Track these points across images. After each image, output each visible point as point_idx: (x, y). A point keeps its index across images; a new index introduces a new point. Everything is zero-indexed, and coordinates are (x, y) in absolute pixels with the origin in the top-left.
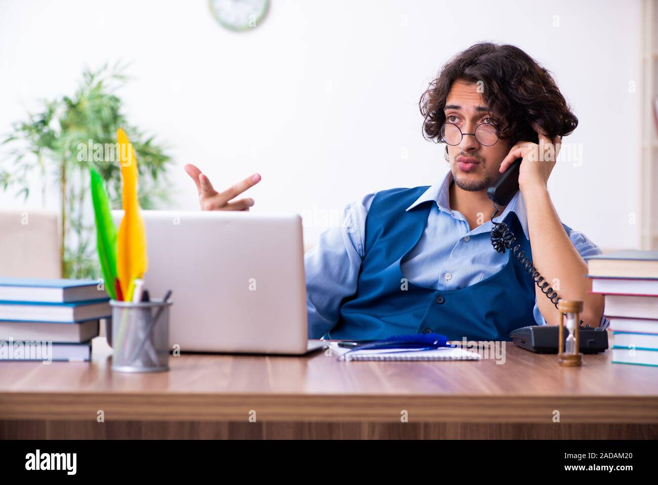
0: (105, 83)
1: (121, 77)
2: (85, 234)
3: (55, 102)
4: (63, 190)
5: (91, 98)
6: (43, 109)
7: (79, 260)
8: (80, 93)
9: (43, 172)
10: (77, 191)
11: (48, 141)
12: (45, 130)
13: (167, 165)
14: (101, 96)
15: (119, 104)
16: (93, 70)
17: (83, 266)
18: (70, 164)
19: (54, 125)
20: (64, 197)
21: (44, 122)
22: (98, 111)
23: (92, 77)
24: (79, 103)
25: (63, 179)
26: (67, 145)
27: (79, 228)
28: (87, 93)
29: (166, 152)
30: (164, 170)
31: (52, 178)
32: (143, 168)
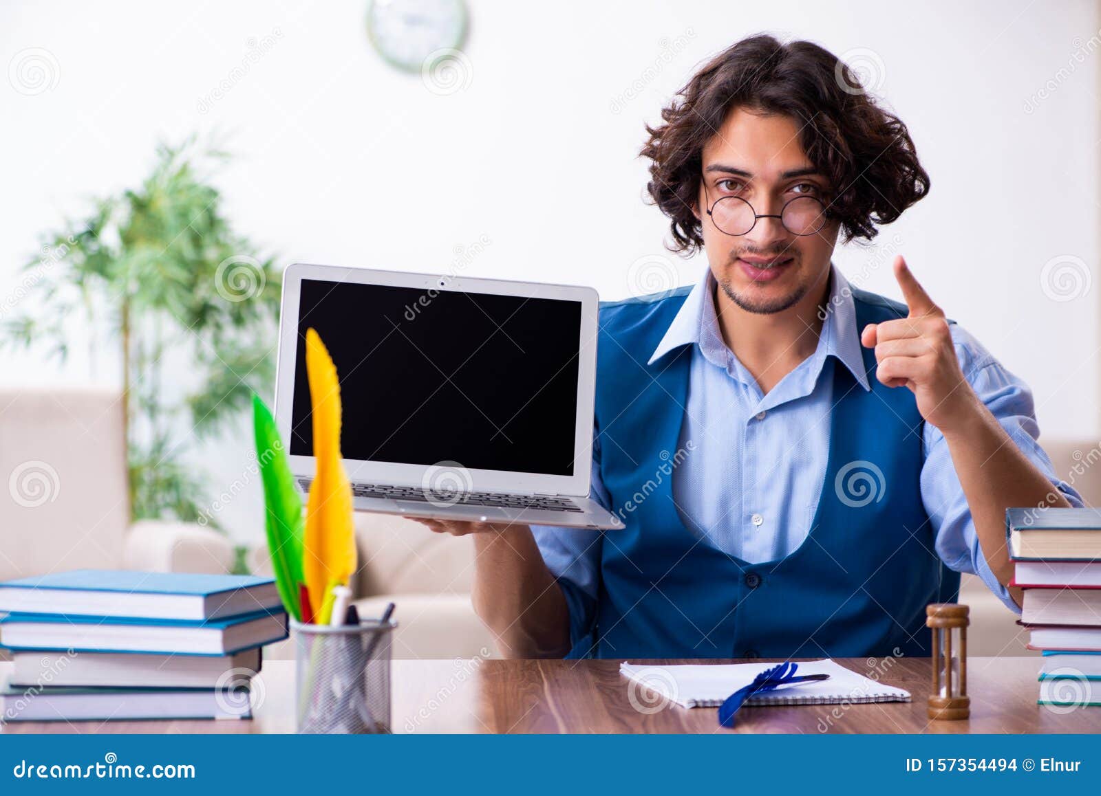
0: (194, 165)
1: (222, 155)
2: (163, 420)
3: (110, 200)
4: (125, 348)
5: (171, 192)
6: (90, 212)
7: (154, 464)
8: (151, 183)
9: (91, 315)
10: (149, 348)
11: (100, 264)
12: (93, 247)
14: (189, 188)
15: (217, 200)
16: (174, 143)
17: (163, 474)
18: (136, 305)
19: (110, 238)
20: (126, 359)
21: (92, 233)
22: (183, 214)
23: (171, 155)
24: (149, 200)
25: (125, 328)
26: (132, 272)
27: (152, 409)
28: (164, 184)
31: (105, 325)
32: (261, 307)
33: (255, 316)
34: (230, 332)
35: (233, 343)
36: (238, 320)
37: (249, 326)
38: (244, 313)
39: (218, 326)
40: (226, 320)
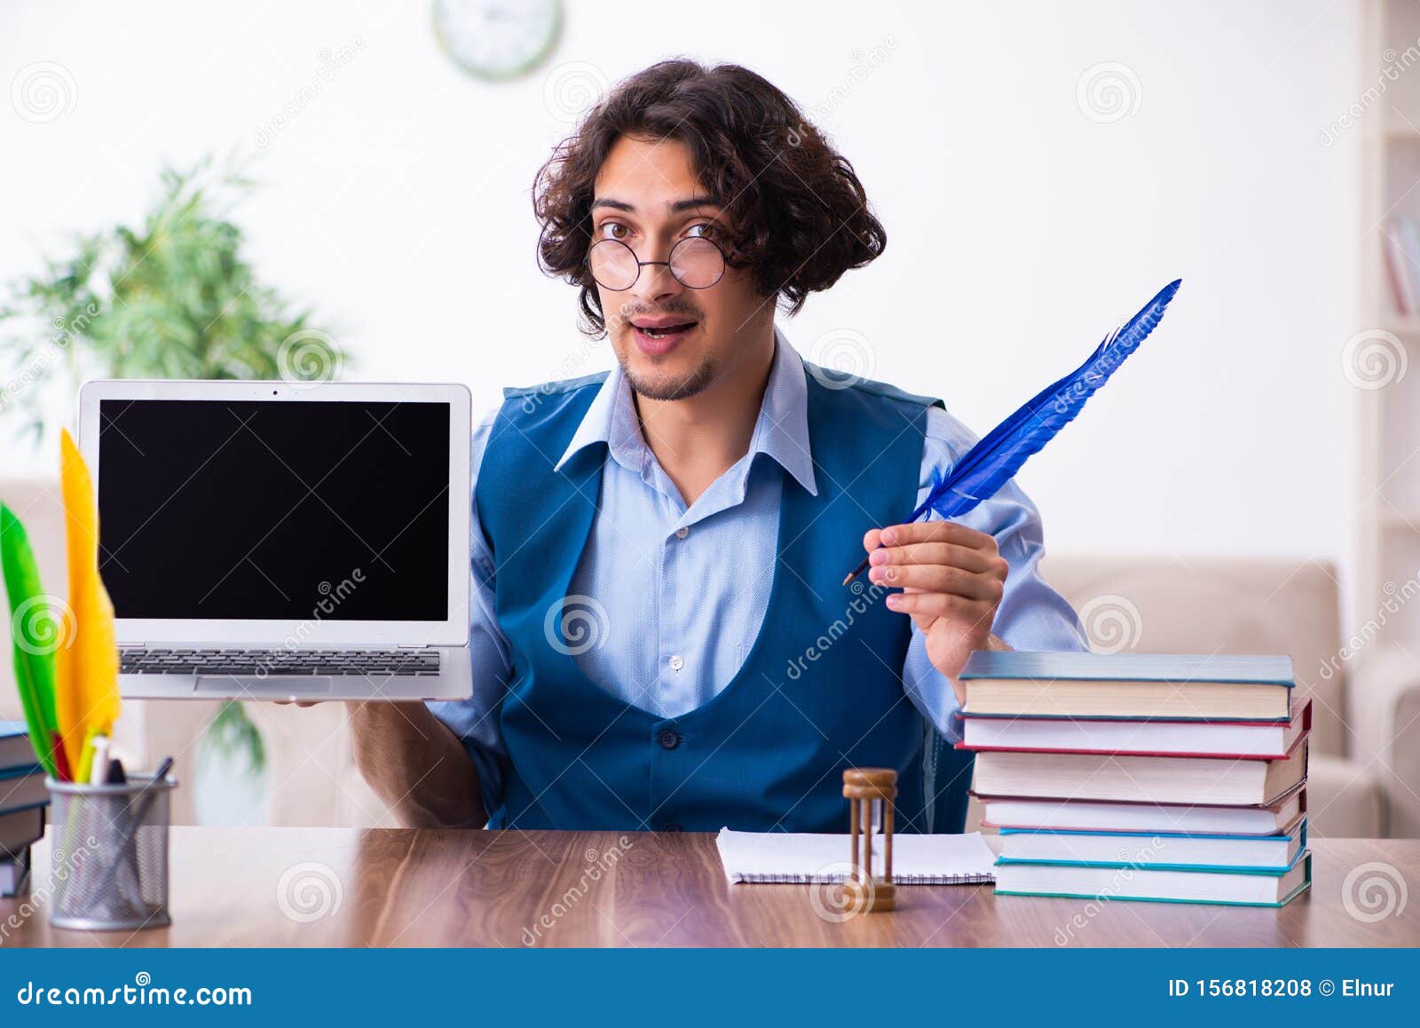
0: (208, 195)
1: (243, 182)
3: (97, 238)
5: (175, 230)
6: (72, 252)
9: (76, 383)
12: (79, 295)
14: (196, 225)
15: (237, 240)
16: (182, 165)
21: (75, 281)
22: (190, 258)
23: (180, 181)
26: (123, 330)
28: (169, 217)
29: (340, 343)
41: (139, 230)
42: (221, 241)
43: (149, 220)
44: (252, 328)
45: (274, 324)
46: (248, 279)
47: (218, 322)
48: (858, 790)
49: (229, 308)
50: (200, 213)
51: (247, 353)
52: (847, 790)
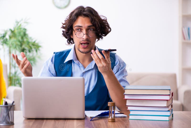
0: (22, 24)
1: (27, 23)
2: (16, 69)
3: (7, 30)
4: (10, 56)
5: (17, 29)
6: (3, 33)
7: (15, 76)
9: (4, 51)
11: (5, 42)
12: (5, 38)
13: (40, 48)
14: (21, 29)
15: (26, 31)
16: (19, 20)
17: (16, 78)
19: (7, 37)
20: (10, 58)
21: (4, 36)
22: (20, 33)
23: (18, 23)
24: (14, 31)
25: (10, 53)
26: (11, 43)
29: (40, 45)
30: (39, 50)
31: (7, 52)
32: (33, 49)
33: (33, 51)
34: (28, 53)
35: (29, 55)
36: (30, 51)
37: (31, 52)
38: (31, 50)
39: (26, 52)
40: (27, 51)
41: (13, 29)
42: (24, 31)
43: (14, 28)
44: (28, 43)
45: (31, 42)
46: (28, 36)
47: (23, 42)
48: (110, 105)
49: (25, 40)
50: (21, 27)
51: (27, 46)
52: (109, 105)
